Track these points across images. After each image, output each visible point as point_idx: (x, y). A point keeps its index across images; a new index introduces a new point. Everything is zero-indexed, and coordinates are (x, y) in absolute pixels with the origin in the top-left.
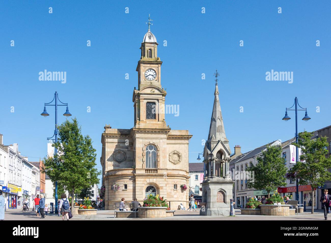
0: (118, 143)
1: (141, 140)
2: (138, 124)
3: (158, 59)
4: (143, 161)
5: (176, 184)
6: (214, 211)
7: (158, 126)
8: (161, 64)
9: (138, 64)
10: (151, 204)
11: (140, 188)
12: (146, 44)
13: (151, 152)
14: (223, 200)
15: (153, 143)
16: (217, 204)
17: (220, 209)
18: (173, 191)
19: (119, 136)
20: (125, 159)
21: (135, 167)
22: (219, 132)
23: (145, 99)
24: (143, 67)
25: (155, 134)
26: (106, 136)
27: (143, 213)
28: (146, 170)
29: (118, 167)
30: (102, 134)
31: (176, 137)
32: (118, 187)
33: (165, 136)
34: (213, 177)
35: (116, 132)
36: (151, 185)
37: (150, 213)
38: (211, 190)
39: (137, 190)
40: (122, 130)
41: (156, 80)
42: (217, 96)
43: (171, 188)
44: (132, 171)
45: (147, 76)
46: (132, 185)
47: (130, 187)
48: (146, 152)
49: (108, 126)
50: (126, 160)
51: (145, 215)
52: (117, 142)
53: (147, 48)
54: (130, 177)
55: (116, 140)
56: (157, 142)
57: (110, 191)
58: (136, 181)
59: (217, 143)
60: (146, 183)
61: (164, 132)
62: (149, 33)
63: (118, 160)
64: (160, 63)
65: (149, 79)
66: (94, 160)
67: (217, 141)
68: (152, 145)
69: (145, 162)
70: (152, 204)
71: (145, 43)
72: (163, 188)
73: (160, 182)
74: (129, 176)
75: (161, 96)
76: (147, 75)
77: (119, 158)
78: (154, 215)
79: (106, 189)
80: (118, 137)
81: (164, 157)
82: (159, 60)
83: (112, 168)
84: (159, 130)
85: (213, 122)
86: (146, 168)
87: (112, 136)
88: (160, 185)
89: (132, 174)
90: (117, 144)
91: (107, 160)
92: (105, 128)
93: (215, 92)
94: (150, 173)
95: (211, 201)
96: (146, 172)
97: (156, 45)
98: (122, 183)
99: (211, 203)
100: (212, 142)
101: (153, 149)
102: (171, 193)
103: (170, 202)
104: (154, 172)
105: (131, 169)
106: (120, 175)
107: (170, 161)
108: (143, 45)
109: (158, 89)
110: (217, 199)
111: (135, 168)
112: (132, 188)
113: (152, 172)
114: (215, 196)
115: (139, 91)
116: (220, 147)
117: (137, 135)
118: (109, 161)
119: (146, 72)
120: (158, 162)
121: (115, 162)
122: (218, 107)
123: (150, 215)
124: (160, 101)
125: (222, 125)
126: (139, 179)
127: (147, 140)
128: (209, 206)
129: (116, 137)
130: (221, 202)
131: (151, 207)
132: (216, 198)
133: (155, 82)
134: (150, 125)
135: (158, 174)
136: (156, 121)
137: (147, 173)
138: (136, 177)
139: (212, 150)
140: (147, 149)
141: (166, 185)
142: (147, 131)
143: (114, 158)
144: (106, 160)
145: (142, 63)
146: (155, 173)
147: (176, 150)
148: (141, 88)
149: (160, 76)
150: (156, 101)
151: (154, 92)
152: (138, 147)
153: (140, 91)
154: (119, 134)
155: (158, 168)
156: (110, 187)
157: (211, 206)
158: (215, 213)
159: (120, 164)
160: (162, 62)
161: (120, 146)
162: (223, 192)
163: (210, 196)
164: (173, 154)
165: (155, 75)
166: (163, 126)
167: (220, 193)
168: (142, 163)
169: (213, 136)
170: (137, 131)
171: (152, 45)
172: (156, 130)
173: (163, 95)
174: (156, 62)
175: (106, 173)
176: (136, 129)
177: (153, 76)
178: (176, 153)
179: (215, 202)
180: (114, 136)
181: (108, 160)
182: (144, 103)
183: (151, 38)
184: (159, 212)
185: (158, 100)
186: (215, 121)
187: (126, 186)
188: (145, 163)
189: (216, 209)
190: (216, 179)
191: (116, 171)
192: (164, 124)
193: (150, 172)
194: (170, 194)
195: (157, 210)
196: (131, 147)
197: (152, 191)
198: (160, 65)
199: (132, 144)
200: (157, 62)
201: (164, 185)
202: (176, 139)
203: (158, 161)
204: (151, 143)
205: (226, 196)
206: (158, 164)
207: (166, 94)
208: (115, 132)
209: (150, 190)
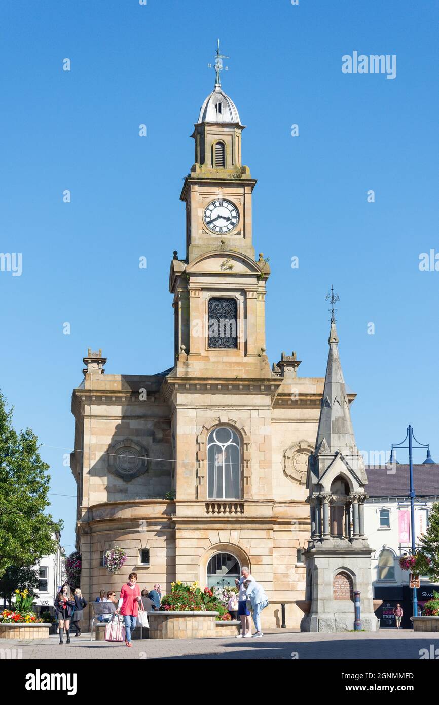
0: (123, 417)
1: (192, 413)
2: (184, 363)
3: (243, 171)
4: (199, 478)
5: (302, 546)
6: (326, 621)
7: (243, 368)
8: (253, 186)
9: (185, 184)
10: (177, 604)
11: (188, 560)
12: (207, 128)
13: (223, 449)
14: (348, 595)
15: (229, 420)
16: (334, 605)
17: (342, 615)
18: (294, 569)
19: (126, 397)
20: (145, 469)
21: (175, 495)
22: (338, 432)
23: (203, 289)
24: (198, 194)
25: (234, 394)
26: (86, 396)
27: (159, 626)
28: (207, 505)
29: (123, 495)
30: (74, 391)
31: (306, 400)
32: (122, 559)
33: (265, 400)
34: (323, 539)
35: (117, 386)
36: (225, 550)
37: (175, 627)
38: (319, 570)
39: (179, 568)
40: (135, 380)
41: (239, 233)
42: (334, 347)
43: (286, 560)
44: (163, 508)
45: (211, 222)
46: (164, 552)
47: (159, 557)
48: (208, 447)
49: (97, 355)
50: (147, 471)
51: (164, 632)
52: (120, 414)
53: (211, 138)
54: (158, 528)
55: (117, 410)
56: (240, 418)
57: (96, 572)
58: (177, 540)
59: (333, 457)
60: (207, 544)
61: (262, 388)
62: (219, 93)
63: (122, 472)
64: (251, 183)
65: (218, 229)
66: (44, 493)
67: (333, 453)
68: (228, 428)
69: (207, 478)
70: (179, 604)
71: (203, 124)
72: (262, 561)
73: (253, 543)
74: (156, 524)
75: (254, 280)
76: (210, 217)
77: (126, 466)
78: (183, 630)
79: (85, 565)
80: (123, 399)
81: (266, 464)
82: (248, 175)
83: (101, 497)
84: (247, 383)
85: (324, 407)
86: (208, 499)
87: (105, 397)
88: (251, 552)
89: (165, 516)
90: (120, 422)
91: (89, 473)
92: (85, 361)
93: (330, 338)
94: (222, 515)
95: (320, 596)
96: (208, 512)
97: (239, 131)
98: (134, 544)
99: (319, 601)
100: (320, 457)
101: (231, 440)
102: (286, 576)
103: (283, 606)
104: (233, 509)
105: (161, 500)
106: (127, 519)
107: (286, 475)
108: (199, 131)
109: (244, 261)
110: (335, 592)
111: (173, 499)
112: (163, 560)
113: (227, 509)
114: (328, 585)
115: (186, 265)
116: (339, 468)
117: (181, 398)
118: (95, 475)
119: (207, 209)
120: (245, 479)
121: (112, 477)
122: (336, 373)
123: (175, 632)
124: (249, 295)
125: (345, 416)
126: (187, 534)
127: (208, 411)
128: (314, 609)
129: (118, 401)
130: (344, 599)
131: (177, 612)
132: (332, 589)
133: (234, 240)
134: (220, 366)
135: (246, 517)
136: (238, 355)
137: (211, 514)
138: (178, 526)
139: (320, 476)
140: (211, 440)
141: (271, 552)
142: (211, 385)
143: (109, 465)
144: (86, 470)
145: (195, 183)
146: (236, 512)
147: (306, 439)
148: (192, 256)
149: (249, 220)
150: (237, 295)
151: (231, 268)
152: (182, 433)
153: (190, 265)
154: (126, 392)
155: (246, 498)
156: (96, 556)
157: (320, 609)
158: (329, 626)
159: (130, 483)
160: (256, 181)
161: (131, 427)
162: (347, 575)
163: (317, 584)
164: (298, 451)
165: (234, 217)
166: (259, 368)
167: (343, 577)
168: (194, 482)
169: (325, 441)
170: (179, 384)
171: (226, 129)
172: (237, 383)
173: (259, 278)
174: (236, 180)
175: (84, 512)
176: (176, 378)
177: (228, 219)
178: (307, 448)
179: (329, 599)
180: (111, 397)
181: (93, 472)
182: (201, 301)
183: (222, 111)
184: (195, 624)
185: (243, 292)
186: (329, 406)
187: (145, 555)
188: (205, 482)
189: (331, 616)
190: (330, 543)
191: (114, 506)
192: (263, 364)
193: (222, 509)
194: (284, 579)
195: (191, 618)
196: (164, 430)
197: (227, 570)
198: (250, 188)
199: (168, 421)
200: (240, 180)
201: (266, 551)
202: (306, 404)
203: (245, 475)
204: (224, 420)
205: (356, 584)
206: (245, 485)
207: (268, 274)
208: (115, 385)
209: (221, 569)
